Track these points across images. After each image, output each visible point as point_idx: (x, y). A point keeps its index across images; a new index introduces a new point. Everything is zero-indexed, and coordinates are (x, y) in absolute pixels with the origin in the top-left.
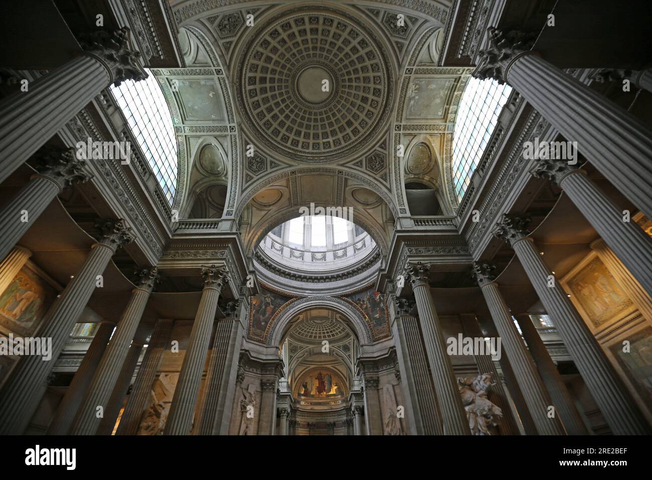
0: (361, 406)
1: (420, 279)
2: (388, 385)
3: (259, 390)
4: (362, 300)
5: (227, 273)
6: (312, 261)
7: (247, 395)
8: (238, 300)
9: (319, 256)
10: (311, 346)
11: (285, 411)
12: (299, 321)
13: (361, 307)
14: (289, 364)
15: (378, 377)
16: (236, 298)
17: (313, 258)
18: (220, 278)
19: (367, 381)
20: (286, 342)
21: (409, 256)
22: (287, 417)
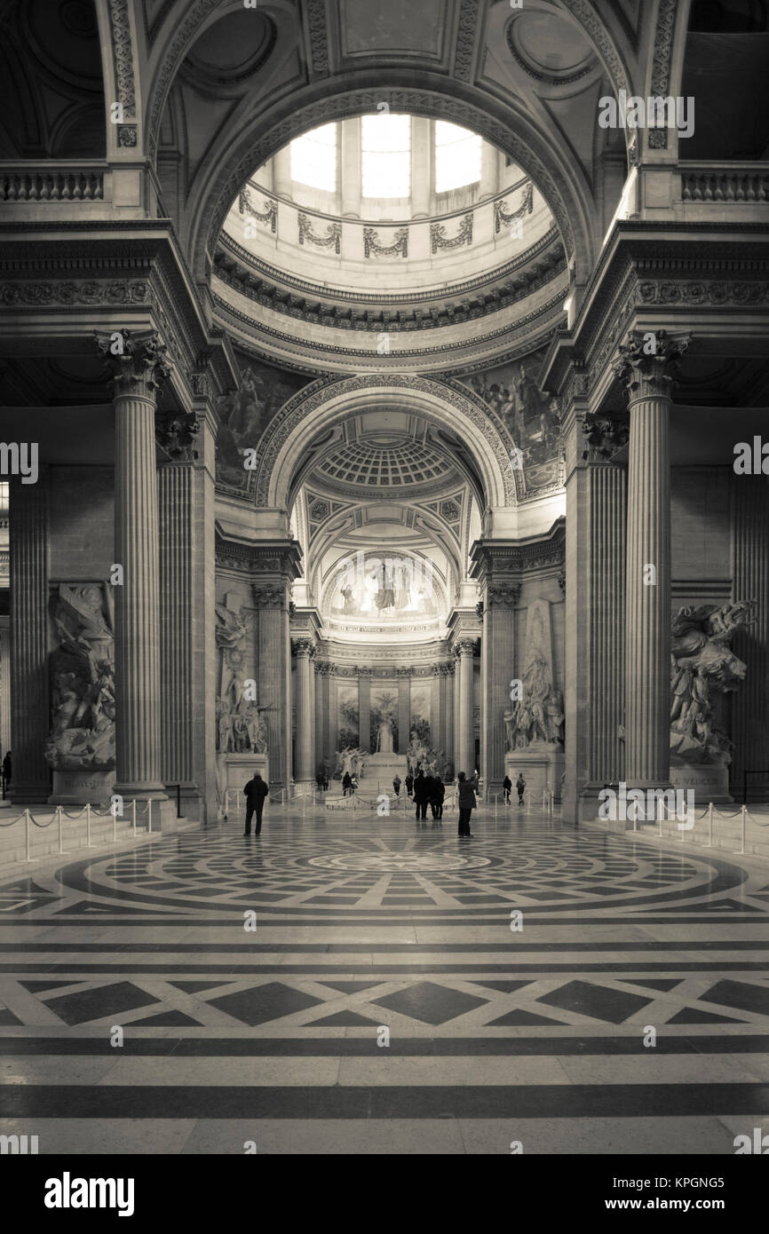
0: (475, 640)
1: (651, 382)
2: (538, 602)
3: (249, 605)
4: (502, 387)
5: (163, 349)
6: (367, 254)
7: (226, 616)
8: (193, 414)
9: (386, 237)
10: (361, 504)
11: (306, 644)
12: (331, 441)
13: (498, 409)
14: (310, 546)
15: (520, 585)
16: (189, 411)
17: (369, 244)
18: (148, 366)
19: (493, 592)
20: (301, 493)
21: (640, 310)
22: (311, 655)
